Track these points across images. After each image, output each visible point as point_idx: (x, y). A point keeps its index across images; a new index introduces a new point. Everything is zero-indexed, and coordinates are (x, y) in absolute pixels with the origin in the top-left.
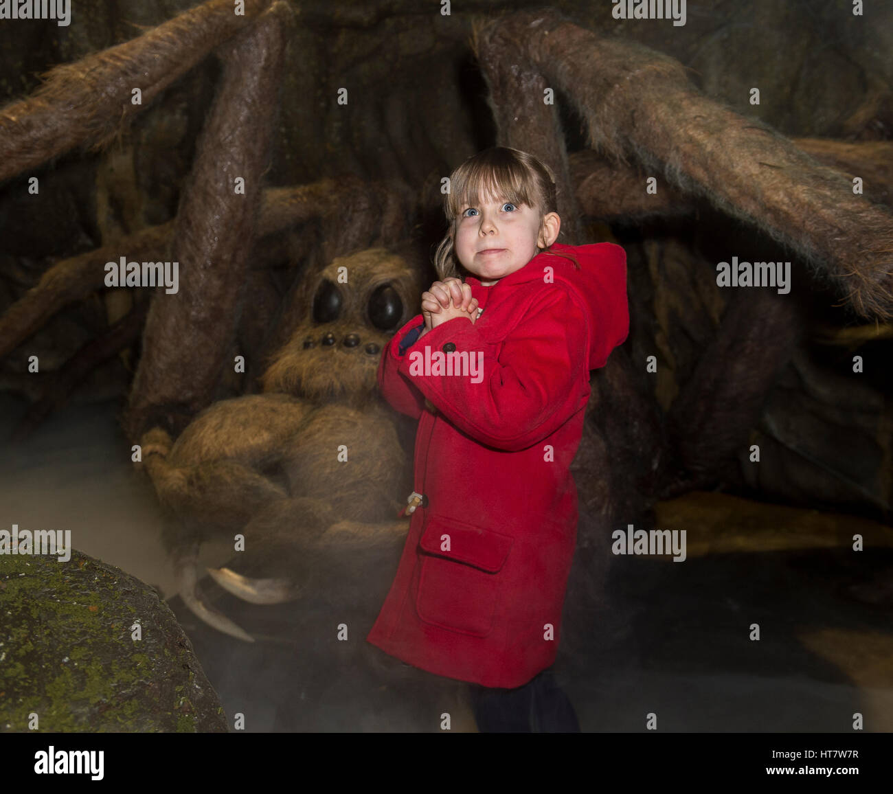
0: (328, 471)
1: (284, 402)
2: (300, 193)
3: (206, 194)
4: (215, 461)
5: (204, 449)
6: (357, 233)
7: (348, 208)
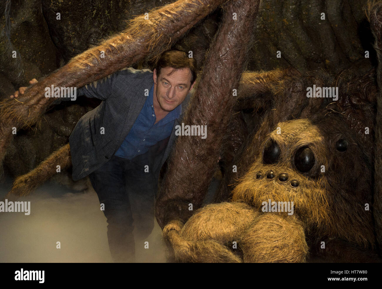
0: (264, 252)
1: (244, 208)
2: (262, 76)
3: (210, 85)
4: (205, 240)
5: (200, 232)
6: (294, 105)
7: (289, 89)
